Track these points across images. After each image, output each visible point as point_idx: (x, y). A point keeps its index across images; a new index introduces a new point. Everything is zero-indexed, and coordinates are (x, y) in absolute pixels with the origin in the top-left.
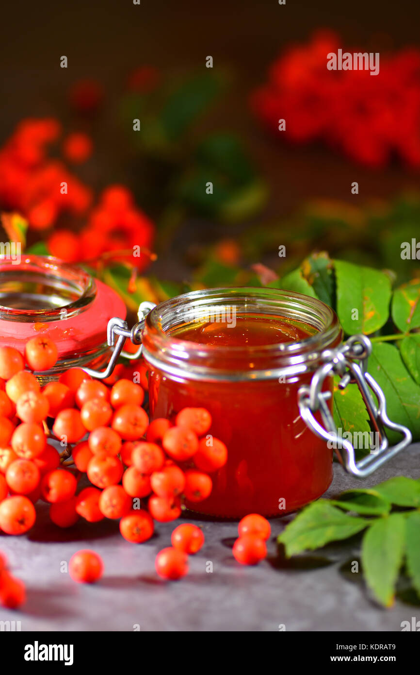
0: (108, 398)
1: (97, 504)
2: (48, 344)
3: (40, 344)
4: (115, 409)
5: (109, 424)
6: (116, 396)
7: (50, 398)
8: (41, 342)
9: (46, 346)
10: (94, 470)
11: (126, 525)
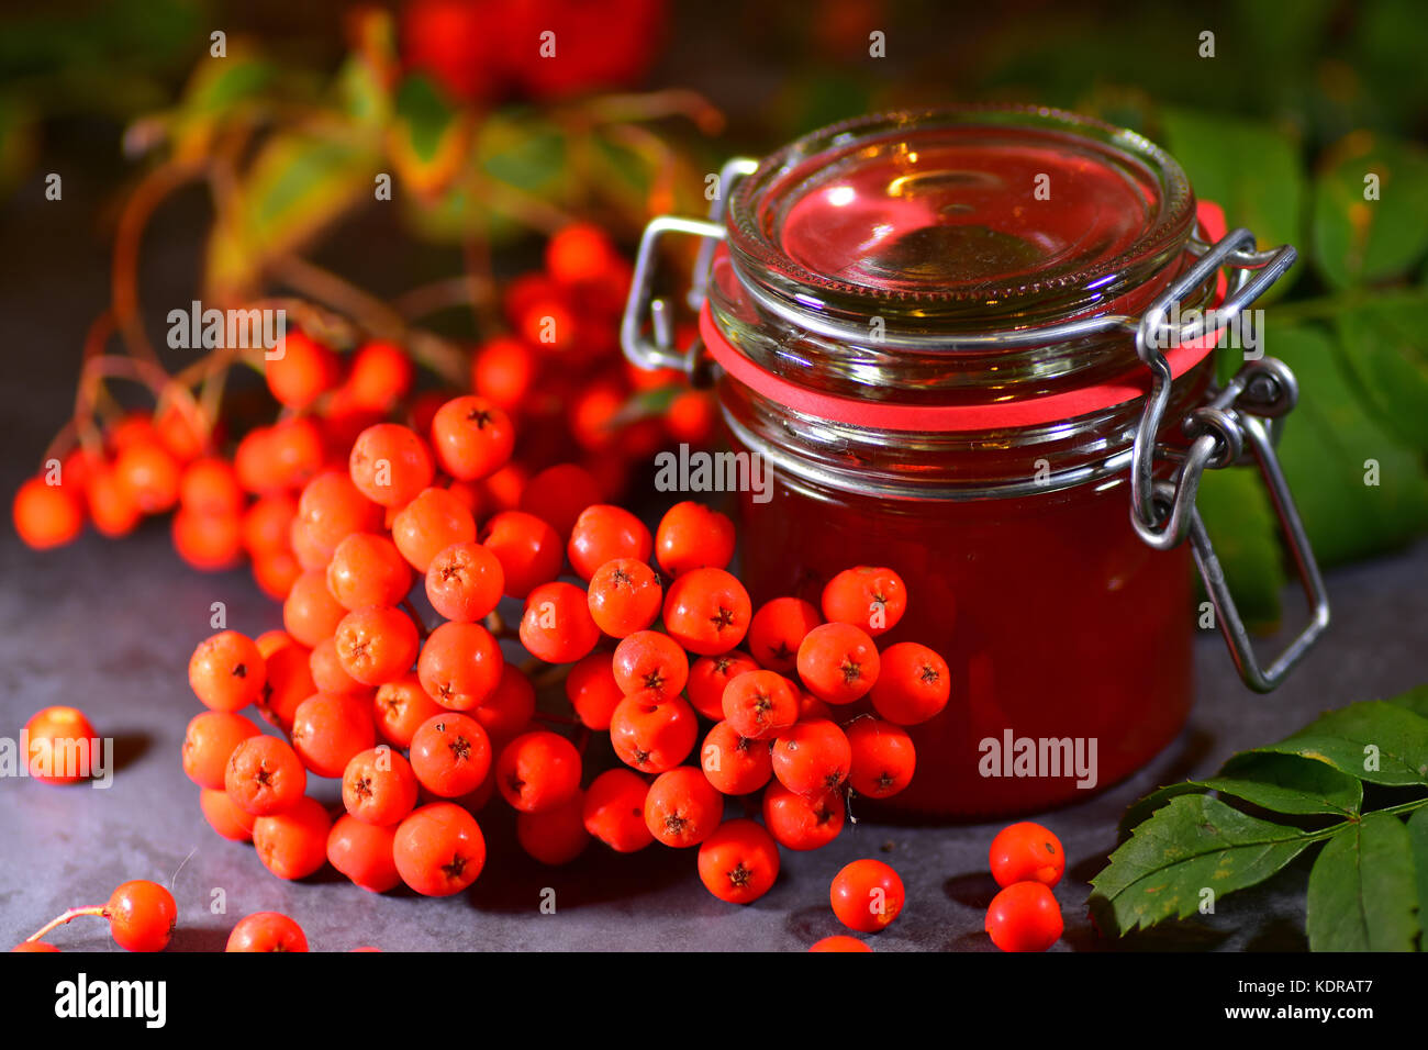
0: (649, 554)
1: (639, 812)
2: (490, 415)
3: (470, 418)
4: (670, 578)
5: (658, 622)
6: (668, 544)
7: (505, 556)
8: (472, 413)
9: (486, 422)
10: (626, 732)
11: (712, 864)
